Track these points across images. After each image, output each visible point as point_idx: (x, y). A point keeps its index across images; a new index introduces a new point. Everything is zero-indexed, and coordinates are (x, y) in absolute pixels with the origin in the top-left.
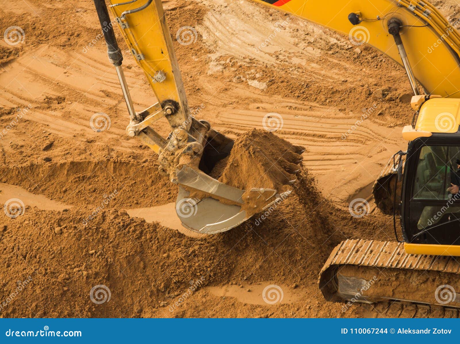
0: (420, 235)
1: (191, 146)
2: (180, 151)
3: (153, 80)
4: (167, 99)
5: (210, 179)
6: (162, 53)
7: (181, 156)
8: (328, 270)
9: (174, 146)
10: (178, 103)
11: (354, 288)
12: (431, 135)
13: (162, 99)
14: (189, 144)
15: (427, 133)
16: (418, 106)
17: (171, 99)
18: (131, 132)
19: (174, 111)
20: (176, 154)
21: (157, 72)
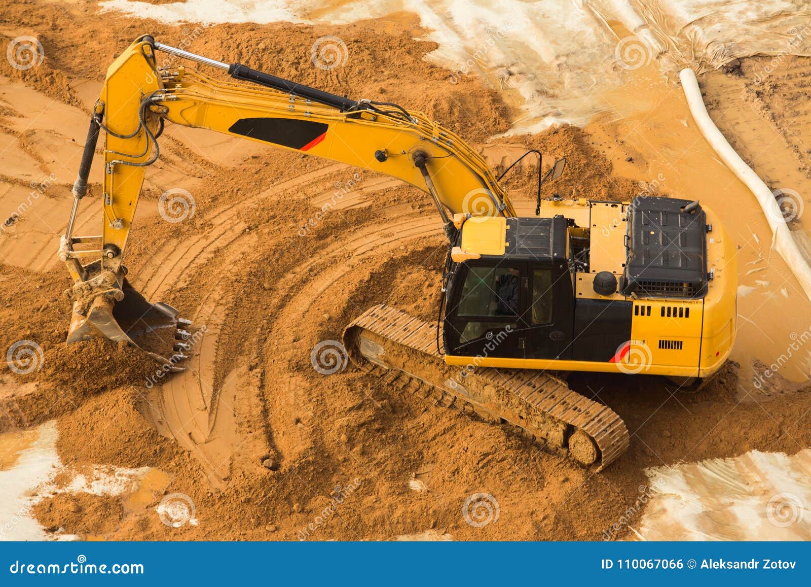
0: (462, 349)
1: (115, 292)
2: (100, 291)
3: (110, 225)
4: (113, 243)
5: (117, 328)
6: (130, 204)
7: (99, 295)
8: (351, 328)
9: (96, 283)
10: (120, 250)
11: (373, 351)
12: (480, 257)
13: (107, 241)
14: (113, 290)
15: (476, 256)
16: (460, 225)
17: (116, 244)
18: (62, 257)
19: (114, 256)
20: (95, 291)
21: (118, 219)
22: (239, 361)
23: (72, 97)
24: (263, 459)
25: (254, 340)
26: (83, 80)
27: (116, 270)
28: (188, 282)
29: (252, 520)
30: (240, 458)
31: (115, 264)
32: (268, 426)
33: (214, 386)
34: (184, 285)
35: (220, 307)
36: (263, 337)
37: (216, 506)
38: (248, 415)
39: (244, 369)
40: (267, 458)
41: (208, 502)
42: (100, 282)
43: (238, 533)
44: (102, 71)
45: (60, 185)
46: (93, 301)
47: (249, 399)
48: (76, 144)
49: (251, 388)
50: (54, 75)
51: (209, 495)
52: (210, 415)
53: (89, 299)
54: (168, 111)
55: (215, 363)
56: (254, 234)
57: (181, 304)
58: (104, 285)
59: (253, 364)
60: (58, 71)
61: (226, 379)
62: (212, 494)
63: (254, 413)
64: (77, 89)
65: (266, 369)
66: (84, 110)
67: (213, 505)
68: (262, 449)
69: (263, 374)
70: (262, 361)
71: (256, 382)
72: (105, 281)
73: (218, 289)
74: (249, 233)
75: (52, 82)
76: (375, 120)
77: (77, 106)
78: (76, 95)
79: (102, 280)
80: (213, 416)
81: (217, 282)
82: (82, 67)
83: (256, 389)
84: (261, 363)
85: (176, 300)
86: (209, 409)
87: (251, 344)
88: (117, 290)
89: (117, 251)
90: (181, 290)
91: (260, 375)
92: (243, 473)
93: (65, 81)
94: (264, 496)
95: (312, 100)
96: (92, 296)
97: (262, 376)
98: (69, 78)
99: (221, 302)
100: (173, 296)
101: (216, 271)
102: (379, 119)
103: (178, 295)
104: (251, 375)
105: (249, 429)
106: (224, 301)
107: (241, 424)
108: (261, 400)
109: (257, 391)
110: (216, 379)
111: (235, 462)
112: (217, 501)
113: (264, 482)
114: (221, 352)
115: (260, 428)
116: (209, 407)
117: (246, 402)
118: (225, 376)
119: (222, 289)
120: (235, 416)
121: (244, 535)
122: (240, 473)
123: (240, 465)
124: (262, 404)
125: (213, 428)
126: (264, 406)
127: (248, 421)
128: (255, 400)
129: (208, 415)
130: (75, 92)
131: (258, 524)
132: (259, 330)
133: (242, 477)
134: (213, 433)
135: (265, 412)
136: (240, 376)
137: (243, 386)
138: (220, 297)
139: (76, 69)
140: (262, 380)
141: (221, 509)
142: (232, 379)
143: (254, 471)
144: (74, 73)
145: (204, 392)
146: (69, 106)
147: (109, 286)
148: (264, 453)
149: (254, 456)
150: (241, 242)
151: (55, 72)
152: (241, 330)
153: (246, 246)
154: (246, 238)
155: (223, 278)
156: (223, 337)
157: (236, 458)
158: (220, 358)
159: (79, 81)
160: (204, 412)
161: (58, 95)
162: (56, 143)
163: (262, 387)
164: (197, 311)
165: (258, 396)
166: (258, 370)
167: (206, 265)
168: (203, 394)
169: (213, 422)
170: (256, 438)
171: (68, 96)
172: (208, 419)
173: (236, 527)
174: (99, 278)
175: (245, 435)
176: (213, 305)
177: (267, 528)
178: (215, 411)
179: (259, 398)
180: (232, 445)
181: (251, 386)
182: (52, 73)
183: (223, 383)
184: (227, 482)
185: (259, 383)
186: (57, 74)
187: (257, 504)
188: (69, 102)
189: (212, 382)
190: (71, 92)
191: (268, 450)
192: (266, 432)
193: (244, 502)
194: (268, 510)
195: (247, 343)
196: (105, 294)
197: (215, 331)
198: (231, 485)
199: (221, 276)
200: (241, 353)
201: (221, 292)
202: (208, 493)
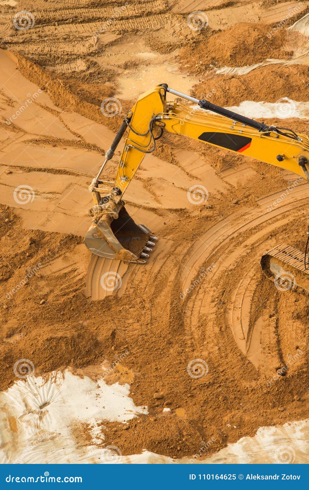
2: (106, 212)
3: (120, 178)
4: (119, 188)
7: (105, 214)
9: (105, 208)
10: (122, 192)
13: (116, 186)
14: (113, 212)
19: (117, 195)
20: (104, 211)
21: (124, 176)
22: (264, 312)
23: (173, 159)
24: (277, 369)
25: (273, 300)
26: (180, 150)
27: (117, 202)
28: (235, 266)
29: (270, 404)
30: (264, 368)
31: (117, 199)
32: (280, 350)
33: (249, 326)
34: (233, 267)
35: (253, 281)
36: (278, 298)
37: (250, 395)
38: (268, 343)
39: (267, 317)
40: (279, 368)
41: (245, 392)
42: (107, 207)
43: (262, 411)
44: (190, 145)
45: (165, 209)
46: (102, 217)
47: (269, 334)
48: (175, 186)
49: (271, 328)
50: (164, 147)
51: (246, 388)
52: (247, 342)
53: (100, 215)
54: (165, 125)
55: (250, 312)
56: (274, 239)
57: (231, 278)
58: (109, 209)
59: (272, 314)
60: (166, 145)
61: (256, 323)
62: (247, 388)
63: (272, 342)
64: (176, 155)
65: (279, 317)
66: (179, 167)
67: (248, 394)
68: (276, 363)
69: (277, 320)
70: (277, 312)
71: (273, 324)
72: (109, 207)
73: (252, 270)
74: (271, 239)
75: (162, 151)
76: (278, 137)
77: (176, 164)
78: (175, 158)
79: (108, 206)
80: (249, 343)
81: (252, 266)
82: (180, 142)
83: (274, 328)
84: (276, 313)
85: (229, 276)
86: (246, 339)
87: (271, 302)
88: (115, 213)
89: (119, 193)
90: (231, 270)
91: (275, 320)
92: (265, 376)
93: (170, 151)
94: (277, 390)
95: (246, 125)
96: (101, 214)
97: (277, 321)
98: (172, 149)
99: (254, 278)
100: (227, 274)
101: (252, 260)
102: (280, 137)
103: (230, 273)
104: (270, 320)
105: (269, 351)
106: (255, 277)
107: (264, 349)
108: (276, 335)
109: (274, 330)
110: (250, 321)
111: (260, 370)
112: (250, 392)
113: (277, 382)
114: (253, 307)
115: (275, 351)
116: (246, 337)
117: (267, 336)
118: (255, 321)
119: (255, 270)
120: (261, 343)
121: (266, 412)
122: (263, 376)
123: (263, 372)
124: (277, 337)
125: (248, 350)
126: (278, 338)
127: (269, 347)
128: (273, 335)
129: (245, 342)
130: (175, 157)
131: (274, 407)
132: (275, 294)
133: (265, 379)
134: (248, 353)
135: (279, 342)
136: (264, 321)
137: (266, 326)
138: (253, 275)
139: (176, 144)
140: (277, 324)
141: (252, 397)
142: (260, 322)
143: (271, 376)
144: (175, 146)
145: (243, 329)
146: (171, 165)
147: (111, 210)
148: (278, 365)
149: (271, 367)
150: (266, 244)
151: (164, 145)
152: (265, 294)
153: (269, 246)
154: (269, 241)
155: (255, 264)
156: (255, 298)
157: (261, 368)
158: (253, 310)
159: (178, 150)
160: (243, 341)
161: (166, 158)
162: (164, 185)
163: (277, 327)
164: (240, 283)
165: (275, 332)
166: (274, 317)
167: (246, 256)
168: (243, 330)
169: (248, 347)
170: (273, 357)
171: (171, 159)
172: (245, 345)
173: (261, 407)
174: (107, 205)
175: (266, 355)
176: (249, 279)
177: (279, 409)
178: (249, 341)
179: (275, 334)
180: (259, 360)
181: (270, 327)
182: (163, 146)
183: (254, 324)
184: (256, 381)
185: (275, 325)
186: (165, 147)
187: (273, 395)
188: (172, 162)
189: (248, 323)
190: (173, 156)
191: (280, 364)
192: (279, 354)
193: (266, 393)
194: (279, 398)
195: (269, 302)
196: (108, 214)
197: (250, 294)
198: (258, 383)
199: (255, 263)
200: (265, 307)
201: (254, 272)
202: (245, 387)
